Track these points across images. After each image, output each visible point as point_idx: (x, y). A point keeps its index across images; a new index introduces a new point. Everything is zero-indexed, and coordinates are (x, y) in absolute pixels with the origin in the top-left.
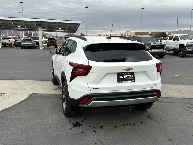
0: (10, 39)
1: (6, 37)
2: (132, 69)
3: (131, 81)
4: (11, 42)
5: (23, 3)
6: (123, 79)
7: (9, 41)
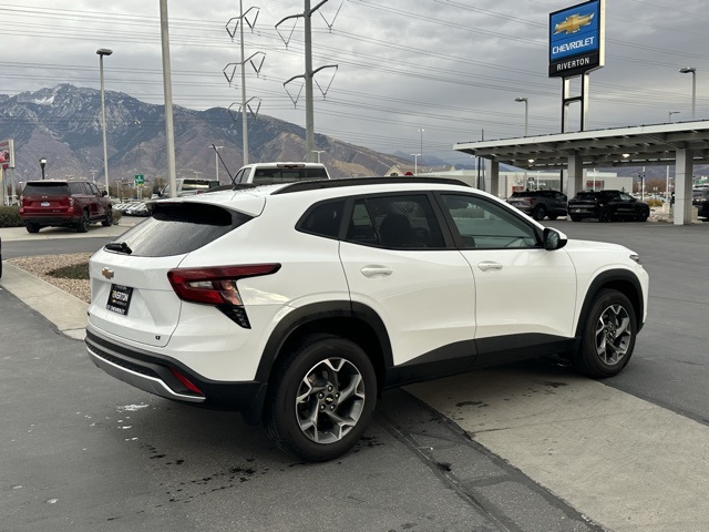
2: (113, 275)
3: (120, 311)
6: (114, 301)
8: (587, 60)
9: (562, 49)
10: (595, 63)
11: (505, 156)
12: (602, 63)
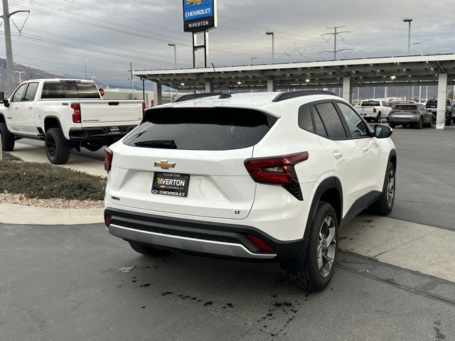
0: (376, 107)
1: (370, 103)
2: (173, 166)
3: (177, 194)
4: (380, 112)
5: (411, 20)
6: (163, 187)
7: (375, 110)
8: (207, 23)
9: (191, 14)
10: (212, 25)
11: (165, 81)
12: (216, 25)
